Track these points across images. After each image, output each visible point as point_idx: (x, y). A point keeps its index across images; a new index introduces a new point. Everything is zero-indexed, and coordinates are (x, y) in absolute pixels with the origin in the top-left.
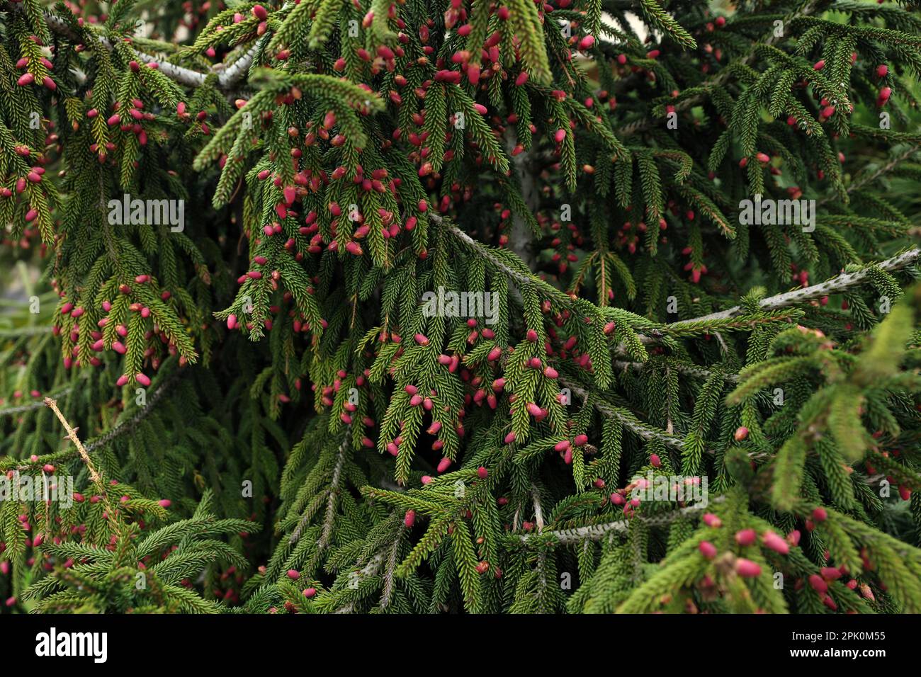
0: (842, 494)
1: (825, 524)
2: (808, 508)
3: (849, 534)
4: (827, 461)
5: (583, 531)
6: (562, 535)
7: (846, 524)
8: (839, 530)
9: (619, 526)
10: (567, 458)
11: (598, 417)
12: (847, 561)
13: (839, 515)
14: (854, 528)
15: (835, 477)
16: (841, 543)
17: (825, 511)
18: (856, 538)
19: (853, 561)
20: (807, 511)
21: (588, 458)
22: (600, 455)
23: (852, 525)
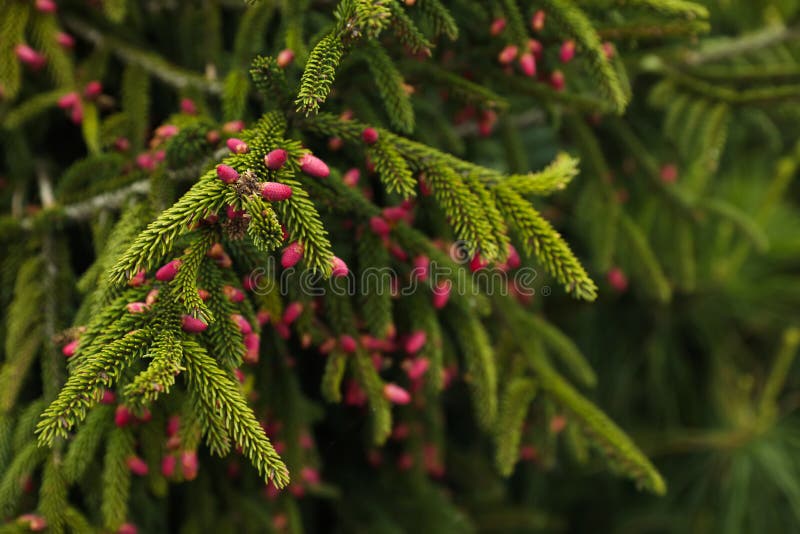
0: (400, 116)
1: (376, 145)
2: (356, 130)
3: (403, 156)
4: (381, 79)
5: (99, 201)
6: (73, 211)
7: (402, 146)
8: (391, 150)
9: (142, 187)
10: (75, 115)
11: (117, 67)
12: (398, 182)
13: (391, 136)
14: (411, 149)
15: (391, 97)
16: (393, 163)
17: (378, 132)
18: (413, 161)
19: (405, 182)
20: (356, 134)
21: (104, 114)
22: (118, 109)
23: (408, 146)
